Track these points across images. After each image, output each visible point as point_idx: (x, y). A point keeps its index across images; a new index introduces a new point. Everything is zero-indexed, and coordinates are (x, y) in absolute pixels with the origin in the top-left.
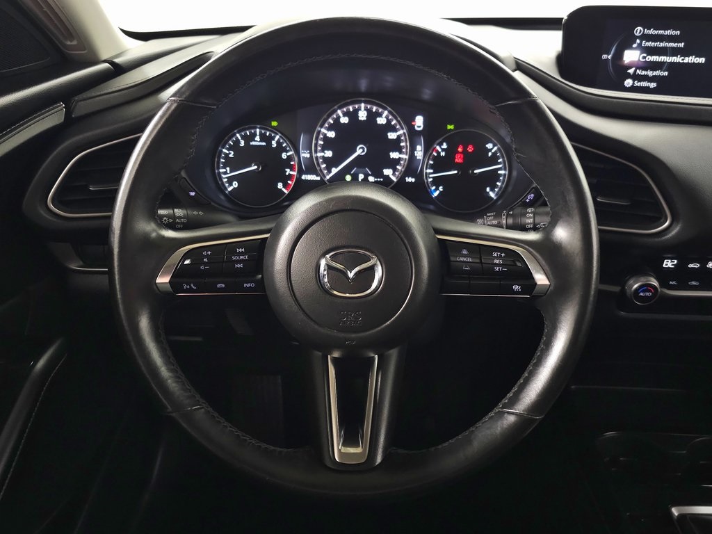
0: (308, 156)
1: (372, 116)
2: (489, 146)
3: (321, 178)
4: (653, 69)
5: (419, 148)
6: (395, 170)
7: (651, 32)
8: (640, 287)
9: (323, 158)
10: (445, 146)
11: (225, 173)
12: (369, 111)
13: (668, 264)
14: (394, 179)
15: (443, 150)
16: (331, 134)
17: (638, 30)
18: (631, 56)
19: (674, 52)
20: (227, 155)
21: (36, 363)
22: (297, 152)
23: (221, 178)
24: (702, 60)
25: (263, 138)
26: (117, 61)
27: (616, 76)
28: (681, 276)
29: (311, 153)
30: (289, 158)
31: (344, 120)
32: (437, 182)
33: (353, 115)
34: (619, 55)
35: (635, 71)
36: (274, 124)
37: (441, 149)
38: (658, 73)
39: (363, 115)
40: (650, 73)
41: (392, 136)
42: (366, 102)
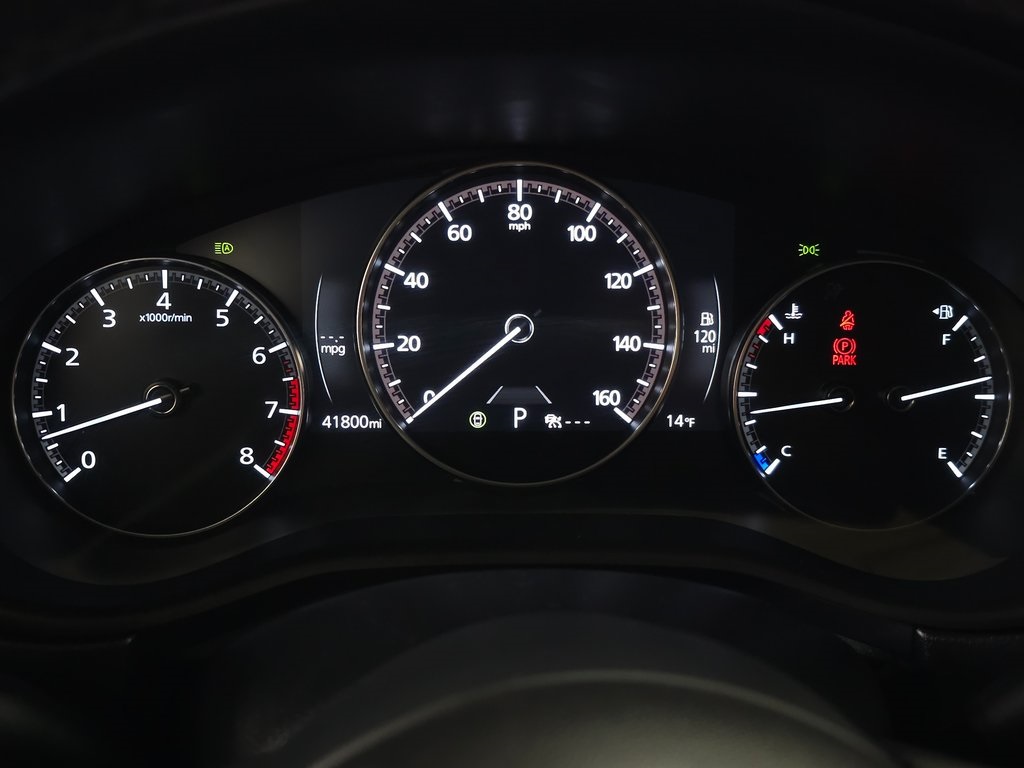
0: (342, 350)
1: (552, 218)
2: (945, 312)
3: (385, 423)
5: (707, 318)
6: (629, 392)
9: (393, 356)
10: (795, 313)
11: (53, 424)
14: (636, 426)
15: (789, 326)
16: (417, 280)
20: (57, 361)
22: (304, 341)
23: (35, 443)
25: (182, 297)
29: (350, 343)
30: (278, 363)
31: (460, 233)
32: (772, 432)
33: (489, 217)
37: (783, 322)
39: (519, 215)
41: (619, 281)
42: (526, 174)
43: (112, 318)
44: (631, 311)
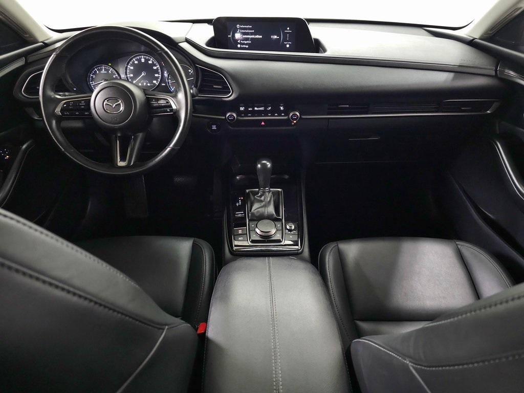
1: (147, 60)
2: (190, 71)
4: (246, 40)
5: (165, 72)
6: (157, 81)
7: (242, 26)
8: (229, 115)
9: (130, 77)
11: (92, 84)
12: (145, 59)
13: (242, 109)
14: (157, 84)
16: (132, 68)
17: (238, 26)
18: (238, 36)
19: (252, 34)
20: (92, 77)
21: (22, 146)
22: (119, 75)
23: (90, 86)
24: (261, 37)
25: (105, 70)
26: (46, 42)
27: (234, 44)
28: (246, 113)
30: (116, 77)
31: (136, 62)
33: (139, 60)
34: (233, 36)
35: (240, 41)
36: (110, 64)
38: (248, 42)
39: (143, 60)
40: (245, 42)
41: (155, 68)
42: (144, 55)
43: (98, 72)
44: (156, 71)
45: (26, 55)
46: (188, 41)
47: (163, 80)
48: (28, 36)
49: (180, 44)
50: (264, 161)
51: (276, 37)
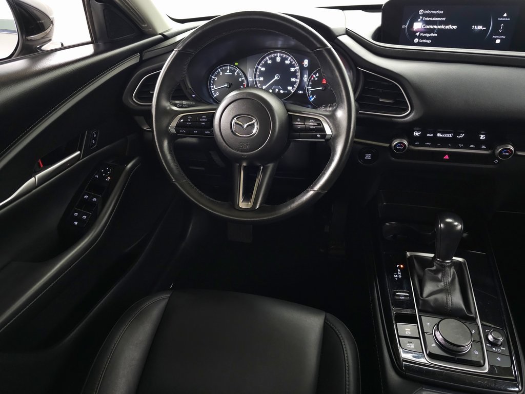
0: (252, 80)
1: (283, 59)
4: (429, 33)
5: (305, 76)
6: (293, 87)
7: (428, 12)
8: (398, 143)
9: (259, 81)
10: (317, 75)
11: (213, 88)
13: (416, 134)
14: (293, 92)
15: (317, 77)
16: (263, 69)
17: (421, 12)
18: (418, 26)
19: (441, 23)
20: (214, 79)
21: (127, 165)
22: (247, 78)
23: (211, 90)
24: (455, 27)
25: (231, 71)
26: (165, 34)
27: (409, 38)
28: (422, 140)
30: (243, 81)
31: (270, 62)
32: (313, 93)
33: (274, 59)
34: (411, 25)
35: (420, 34)
36: (236, 64)
37: (316, 76)
38: (432, 35)
39: (278, 59)
40: (428, 35)
41: (292, 70)
42: (280, 53)
43: (221, 73)
44: (294, 74)
45: (141, 50)
46: (348, 33)
47: (301, 86)
48: (146, 25)
49: (339, 38)
50: (447, 218)
51: (480, 28)
